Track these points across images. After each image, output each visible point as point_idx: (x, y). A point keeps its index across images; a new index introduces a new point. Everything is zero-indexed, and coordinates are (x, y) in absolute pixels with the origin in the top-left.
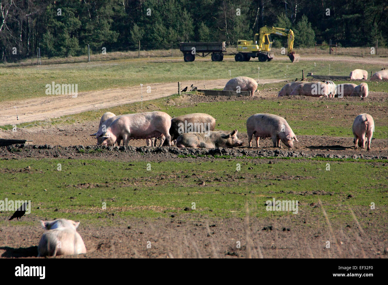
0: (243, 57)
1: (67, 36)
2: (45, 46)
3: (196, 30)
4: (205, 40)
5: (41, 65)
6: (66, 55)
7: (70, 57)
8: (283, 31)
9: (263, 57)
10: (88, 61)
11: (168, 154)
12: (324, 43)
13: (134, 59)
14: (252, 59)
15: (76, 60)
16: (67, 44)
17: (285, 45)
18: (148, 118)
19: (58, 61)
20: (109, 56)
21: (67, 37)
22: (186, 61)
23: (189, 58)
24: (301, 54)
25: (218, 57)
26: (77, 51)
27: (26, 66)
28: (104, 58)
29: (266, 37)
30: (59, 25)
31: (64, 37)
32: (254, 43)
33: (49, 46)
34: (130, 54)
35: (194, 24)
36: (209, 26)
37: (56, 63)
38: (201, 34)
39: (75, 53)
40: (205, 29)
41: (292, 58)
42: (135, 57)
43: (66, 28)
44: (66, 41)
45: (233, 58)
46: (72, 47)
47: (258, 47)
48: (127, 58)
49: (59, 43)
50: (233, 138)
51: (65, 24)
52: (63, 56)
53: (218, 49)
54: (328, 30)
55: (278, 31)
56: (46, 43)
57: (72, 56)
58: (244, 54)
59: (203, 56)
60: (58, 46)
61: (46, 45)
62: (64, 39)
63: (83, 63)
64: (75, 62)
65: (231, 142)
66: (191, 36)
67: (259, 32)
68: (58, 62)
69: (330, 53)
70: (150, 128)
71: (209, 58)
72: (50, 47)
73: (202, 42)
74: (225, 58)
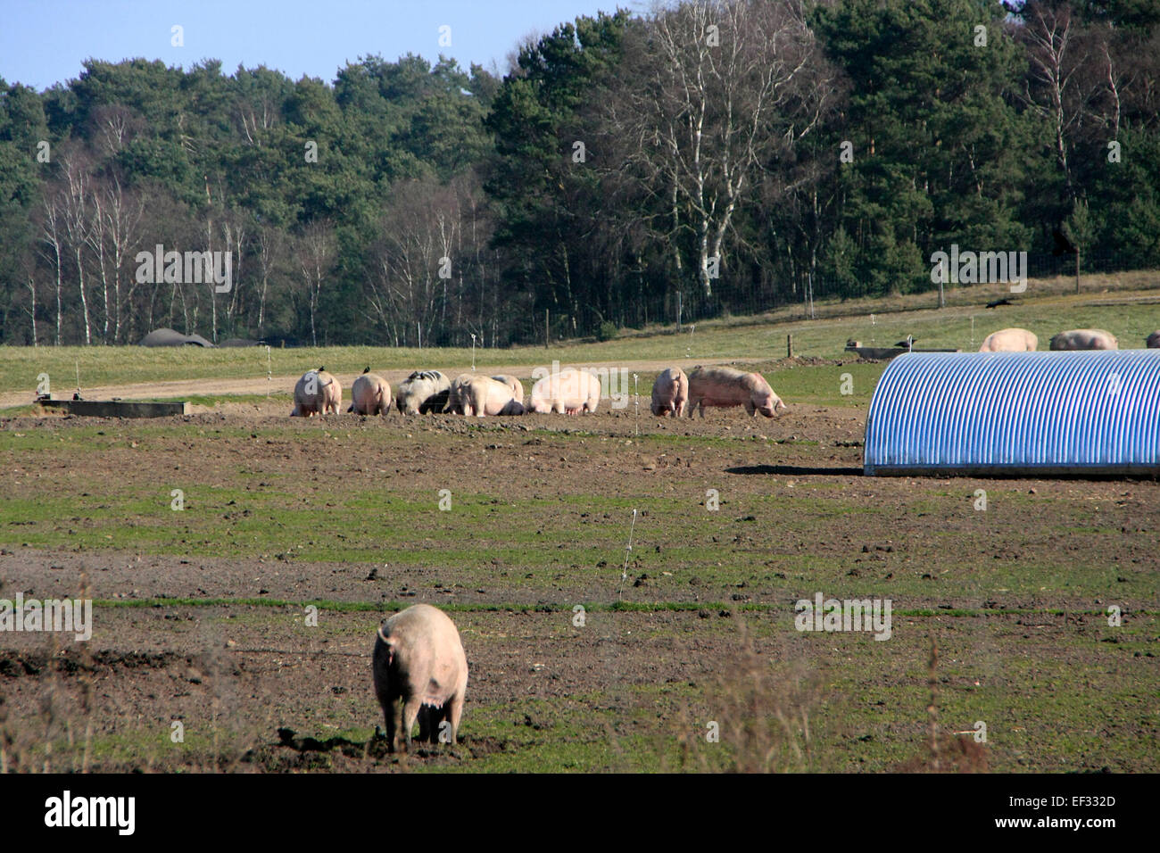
1: (889, 240)
2: (832, 270)
5: (816, 319)
6: (886, 290)
7: (896, 298)
10: (939, 306)
13: (1062, 297)
15: (910, 305)
16: (889, 261)
19: (861, 309)
20: (998, 292)
21: (889, 244)
26: (917, 281)
27: (774, 322)
28: (983, 296)
30: (871, 213)
31: (882, 243)
33: (839, 270)
34: (1057, 284)
37: (855, 315)
39: (912, 286)
42: (1066, 293)
43: (891, 220)
44: (888, 255)
46: (903, 271)
48: (1046, 295)
49: (869, 259)
51: (889, 210)
52: (878, 294)
56: (833, 260)
57: (903, 293)
60: (863, 270)
61: (834, 266)
62: (881, 250)
63: (925, 311)
64: (905, 309)
68: (859, 311)
72: (844, 272)
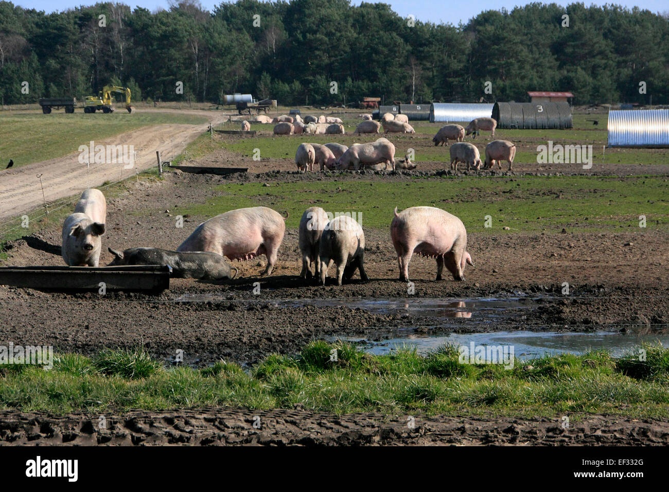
0: (90, 110)
3: (47, 88)
4: (55, 96)
8: (121, 89)
9: (107, 110)
11: (402, 176)
12: (149, 99)
14: (97, 111)
17: (125, 100)
18: (376, 147)
22: (44, 113)
23: (47, 110)
24: (137, 107)
25: (70, 110)
29: (108, 94)
32: (99, 99)
35: (44, 84)
36: (57, 86)
38: (51, 91)
40: (54, 88)
41: (130, 110)
45: (82, 111)
47: (102, 101)
50: (407, 163)
53: (70, 103)
54: (149, 89)
55: (117, 89)
58: (91, 107)
59: (58, 109)
65: (406, 166)
66: (43, 93)
67: (102, 90)
69: (155, 106)
70: (377, 155)
71: (63, 110)
73: (52, 98)
74: (76, 111)
